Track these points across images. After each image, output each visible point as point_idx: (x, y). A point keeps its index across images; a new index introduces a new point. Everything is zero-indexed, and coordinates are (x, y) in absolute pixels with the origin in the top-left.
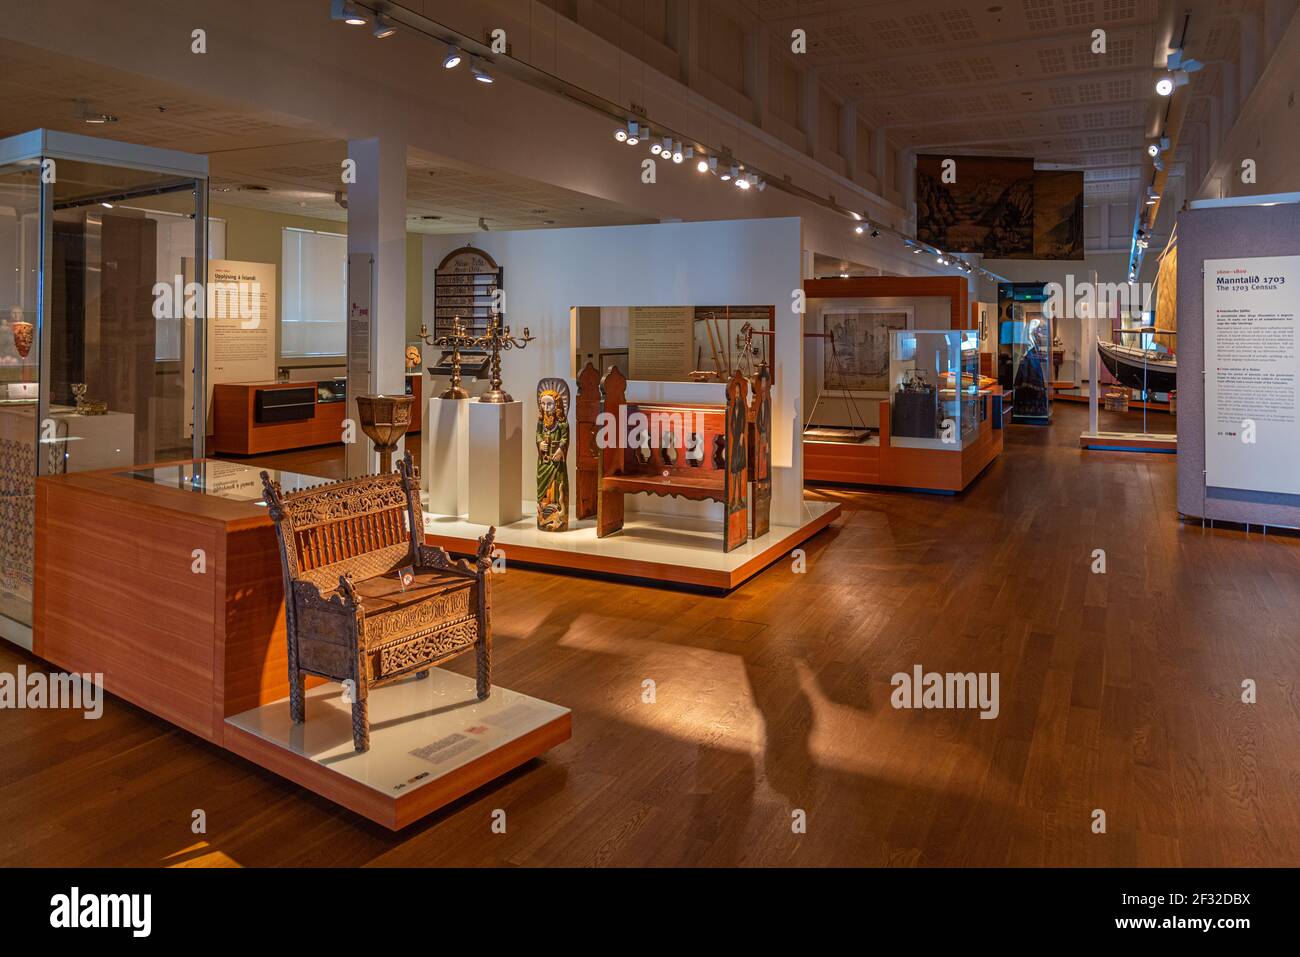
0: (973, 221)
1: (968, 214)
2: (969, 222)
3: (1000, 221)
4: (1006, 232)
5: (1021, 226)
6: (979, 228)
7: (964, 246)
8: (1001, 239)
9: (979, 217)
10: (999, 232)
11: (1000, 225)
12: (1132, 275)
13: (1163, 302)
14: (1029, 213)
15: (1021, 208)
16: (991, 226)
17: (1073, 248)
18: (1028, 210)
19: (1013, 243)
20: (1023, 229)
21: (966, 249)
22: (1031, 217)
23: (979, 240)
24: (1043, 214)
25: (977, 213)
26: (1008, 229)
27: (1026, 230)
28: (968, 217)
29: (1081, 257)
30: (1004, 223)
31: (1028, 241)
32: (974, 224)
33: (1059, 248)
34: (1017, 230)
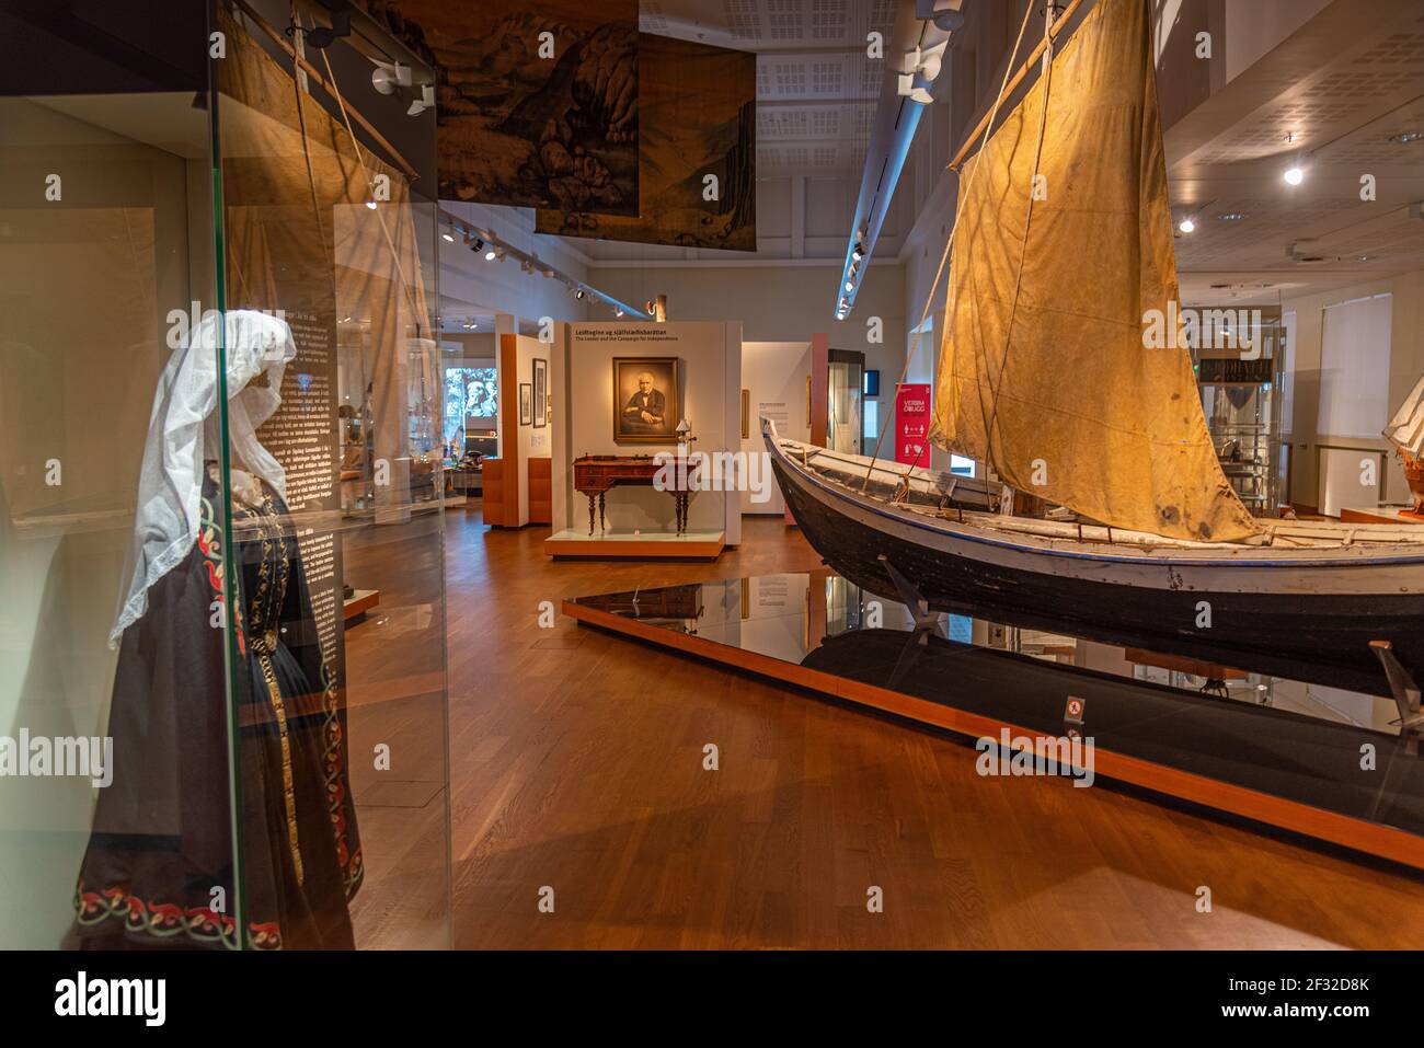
0: (488, 121)
1: (472, 99)
2: (478, 121)
3: (558, 127)
4: (574, 156)
5: (610, 146)
6: (506, 140)
7: (465, 184)
8: (561, 173)
9: (504, 111)
10: (556, 157)
11: (558, 139)
12: (849, 287)
13: (967, 307)
14: (629, 116)
15: (609, 100)
16: (534, 137)
17: (734, 224)
18: (626, 109)
19: (590, 185)
20: (613, 154)
21: (471, 192)
22: (632, 126)
23: (506, 171)
24: (670, 139)
25: (498, 101)
26: (579, 150)
27: (622, 157)
28: (473, 107)
29: (750, 245)
30: (567, 133)
31: (625, 184)
32: (487, 128)
33: (704, 221)
34: (601, 153)
